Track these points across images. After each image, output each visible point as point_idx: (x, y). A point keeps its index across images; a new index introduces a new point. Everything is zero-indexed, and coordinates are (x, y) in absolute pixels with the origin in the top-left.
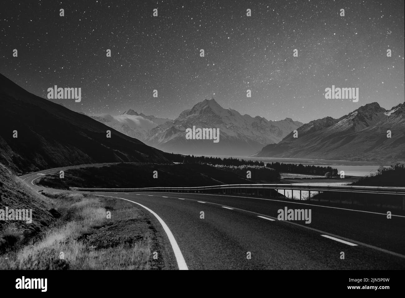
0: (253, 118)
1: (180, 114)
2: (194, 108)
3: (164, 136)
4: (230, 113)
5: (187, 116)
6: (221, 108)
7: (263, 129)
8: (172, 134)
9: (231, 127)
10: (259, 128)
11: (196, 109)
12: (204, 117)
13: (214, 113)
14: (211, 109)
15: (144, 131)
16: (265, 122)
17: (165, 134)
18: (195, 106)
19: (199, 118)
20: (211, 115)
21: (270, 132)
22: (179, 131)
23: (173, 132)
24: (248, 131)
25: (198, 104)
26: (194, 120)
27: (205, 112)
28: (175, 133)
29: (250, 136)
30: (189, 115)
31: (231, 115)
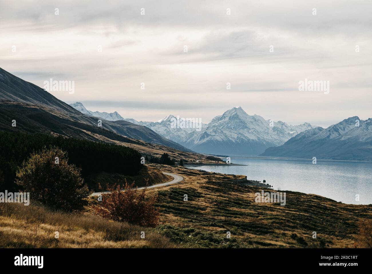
0: (276, 123)
1: (213, 120)
2: (224, 114)
3: (199, 139)
4: (254, 119)
5: (218, 121)
6: (247, 115)
7: (282, 133)
8: (205, 137)
9: (253, 131)
10: (279, 132)
11: (226, 116)
12: (232, 122)
13: (241, 119)
14: (238, 116)
15: (183, 134)
16: (286, 126)
17: (200, 137)
18: (225, 113)
19: (228, 123)
20: (238, 121)
21: (288, 135)
22: (210, 135)
23: (205, 136)
24: (267, 135)
25: (227, 111)
26: (223, 125)
27: (233, 118)
28: (207, 137)
29: (268, 139)
30: (220, 120)
31: (255, 121)
